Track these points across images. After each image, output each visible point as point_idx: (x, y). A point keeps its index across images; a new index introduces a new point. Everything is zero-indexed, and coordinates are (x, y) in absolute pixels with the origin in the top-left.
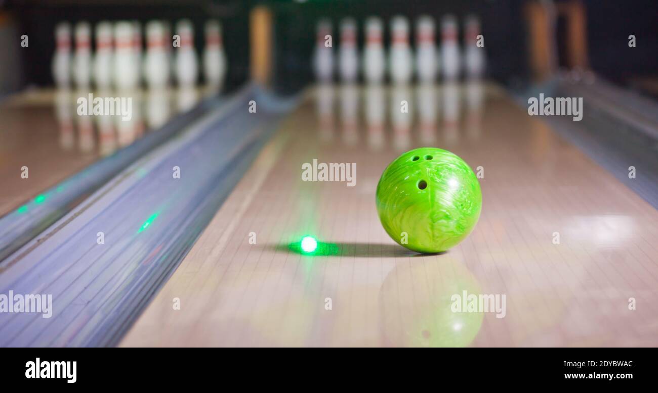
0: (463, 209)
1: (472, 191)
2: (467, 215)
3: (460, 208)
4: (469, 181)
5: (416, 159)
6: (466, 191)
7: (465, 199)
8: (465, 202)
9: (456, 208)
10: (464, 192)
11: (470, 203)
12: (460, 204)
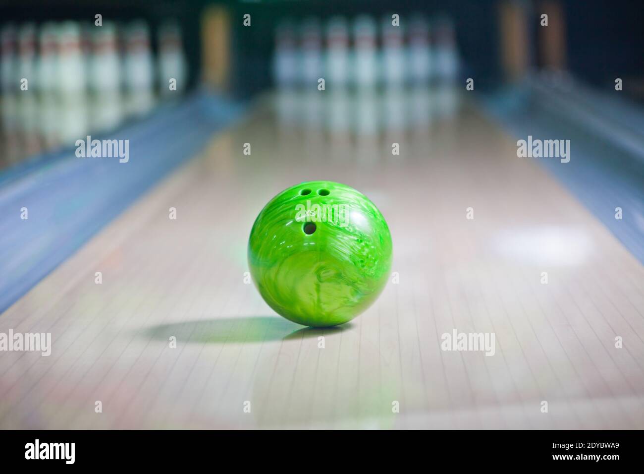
0: (363, 266)
1: (378, 244)
2: (369, 276)
3: (360, 264)
4: (376, 230)
5: (306, 193)
6: (370, 244)
7: (368, 254)
8: (367, 257)
9: (353, 264)
10: (366, 244)
11: (375, 261)
12: (360, 260)
